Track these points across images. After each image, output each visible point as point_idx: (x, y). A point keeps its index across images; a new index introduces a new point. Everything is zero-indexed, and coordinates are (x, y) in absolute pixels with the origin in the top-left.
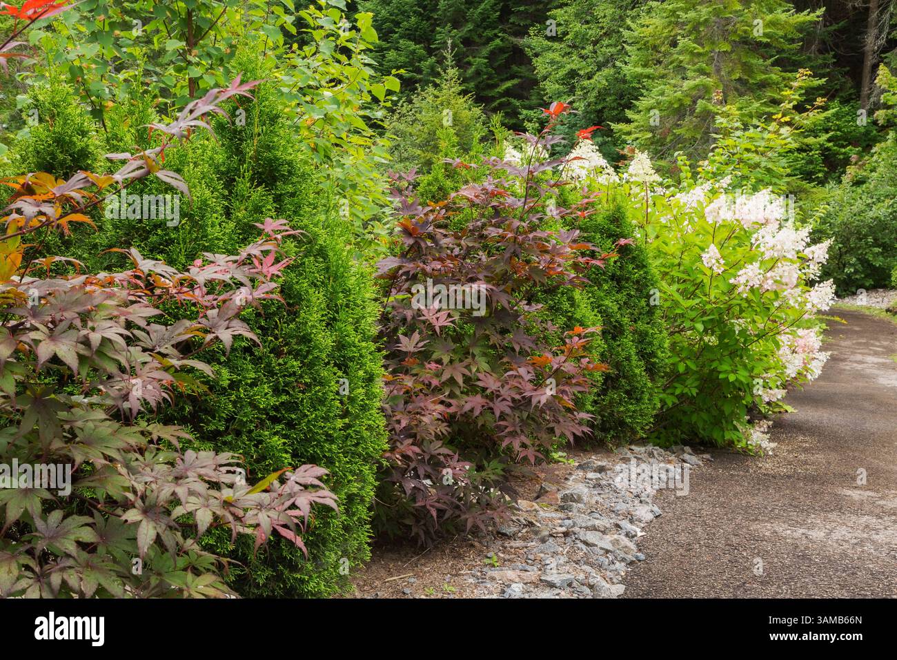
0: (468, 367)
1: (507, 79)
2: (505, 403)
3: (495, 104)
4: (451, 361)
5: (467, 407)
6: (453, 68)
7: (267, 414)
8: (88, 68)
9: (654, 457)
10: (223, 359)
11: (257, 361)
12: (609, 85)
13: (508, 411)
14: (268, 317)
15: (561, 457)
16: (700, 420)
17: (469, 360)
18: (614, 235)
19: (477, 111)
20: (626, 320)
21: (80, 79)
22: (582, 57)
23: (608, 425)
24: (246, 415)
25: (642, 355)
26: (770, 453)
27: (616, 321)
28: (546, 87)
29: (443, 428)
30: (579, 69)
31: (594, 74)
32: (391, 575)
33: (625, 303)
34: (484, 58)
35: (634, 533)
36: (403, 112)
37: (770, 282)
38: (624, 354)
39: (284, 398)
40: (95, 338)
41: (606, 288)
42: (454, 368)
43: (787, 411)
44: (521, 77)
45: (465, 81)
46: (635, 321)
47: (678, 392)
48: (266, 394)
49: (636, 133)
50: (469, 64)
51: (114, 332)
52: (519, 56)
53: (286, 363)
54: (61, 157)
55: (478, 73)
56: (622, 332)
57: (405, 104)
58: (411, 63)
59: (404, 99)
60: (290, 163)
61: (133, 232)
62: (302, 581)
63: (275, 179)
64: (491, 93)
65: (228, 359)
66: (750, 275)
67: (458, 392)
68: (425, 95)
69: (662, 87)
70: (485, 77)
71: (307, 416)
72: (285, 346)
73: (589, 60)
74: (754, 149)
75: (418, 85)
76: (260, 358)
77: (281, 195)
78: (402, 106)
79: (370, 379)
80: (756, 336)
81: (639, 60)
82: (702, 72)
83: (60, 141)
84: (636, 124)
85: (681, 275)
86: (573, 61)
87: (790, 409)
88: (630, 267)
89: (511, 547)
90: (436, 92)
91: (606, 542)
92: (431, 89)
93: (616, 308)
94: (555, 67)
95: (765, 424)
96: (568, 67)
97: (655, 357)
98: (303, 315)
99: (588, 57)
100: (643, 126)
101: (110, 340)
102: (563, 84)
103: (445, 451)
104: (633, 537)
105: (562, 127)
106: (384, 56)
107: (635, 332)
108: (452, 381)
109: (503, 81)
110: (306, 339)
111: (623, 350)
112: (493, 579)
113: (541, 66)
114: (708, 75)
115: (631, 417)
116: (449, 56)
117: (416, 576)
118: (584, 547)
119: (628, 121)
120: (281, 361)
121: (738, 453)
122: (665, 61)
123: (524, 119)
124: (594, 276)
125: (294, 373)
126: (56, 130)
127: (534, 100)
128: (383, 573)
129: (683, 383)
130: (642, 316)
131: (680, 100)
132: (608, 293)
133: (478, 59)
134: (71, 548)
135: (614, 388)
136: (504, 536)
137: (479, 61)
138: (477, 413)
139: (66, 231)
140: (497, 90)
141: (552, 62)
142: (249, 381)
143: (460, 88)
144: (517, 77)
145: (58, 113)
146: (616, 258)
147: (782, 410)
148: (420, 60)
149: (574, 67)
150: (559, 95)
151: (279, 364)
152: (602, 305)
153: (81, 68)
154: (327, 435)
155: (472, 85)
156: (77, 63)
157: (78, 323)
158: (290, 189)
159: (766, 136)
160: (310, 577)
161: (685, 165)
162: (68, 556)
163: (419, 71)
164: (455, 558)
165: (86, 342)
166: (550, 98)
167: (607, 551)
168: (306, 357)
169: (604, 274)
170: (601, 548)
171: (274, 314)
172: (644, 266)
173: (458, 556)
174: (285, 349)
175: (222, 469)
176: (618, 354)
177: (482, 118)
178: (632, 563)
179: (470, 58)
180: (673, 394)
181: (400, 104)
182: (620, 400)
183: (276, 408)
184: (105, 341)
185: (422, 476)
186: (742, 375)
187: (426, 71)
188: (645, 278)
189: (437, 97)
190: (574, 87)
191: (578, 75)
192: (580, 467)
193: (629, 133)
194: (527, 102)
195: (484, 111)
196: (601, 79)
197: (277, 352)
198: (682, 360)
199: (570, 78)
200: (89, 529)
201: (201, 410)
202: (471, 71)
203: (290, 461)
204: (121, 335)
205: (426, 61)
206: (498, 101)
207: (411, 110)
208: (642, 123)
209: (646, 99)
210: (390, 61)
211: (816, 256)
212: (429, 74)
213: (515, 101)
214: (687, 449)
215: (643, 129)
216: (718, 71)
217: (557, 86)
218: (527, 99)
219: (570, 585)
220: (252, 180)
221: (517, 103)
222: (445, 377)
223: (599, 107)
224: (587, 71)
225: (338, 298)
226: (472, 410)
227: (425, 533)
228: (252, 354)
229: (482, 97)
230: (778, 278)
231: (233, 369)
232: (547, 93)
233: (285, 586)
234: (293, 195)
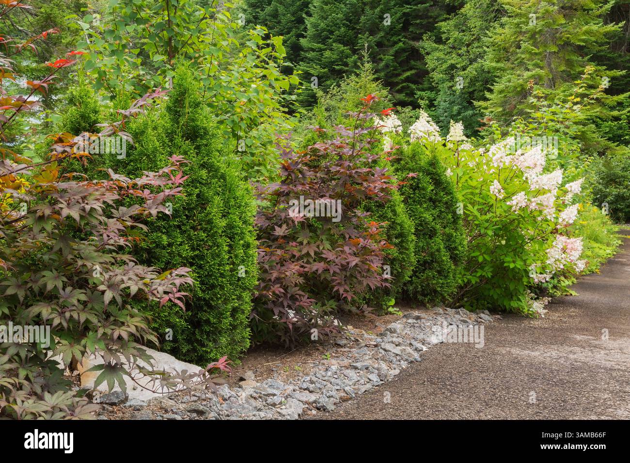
0: (318, 247)
1: (408, 70)
2: (337, 266)
3: (399, 87)
4: (309, 243)
5: (314, 268)
6: (368, 63)
7: (187, 260)
8: (109, 72)
9: (460, 314)
10: (164, 230)
11: (183, 232)
12: (478, 74)
13: (338, 271)
14: (190, 210)
15: (395, 311)
16: (495, 293)
17: (319, 242)
18: (432, 174)
19: (385, 92)
20: (438, 226)
21: (104, 78)
22: (459, 55)
23: (426, 292)
24: (176, 261)
25: (449, 249)
26: (543, 316)
27: (432, 227)
28: (434, 76)
29: (301, 280)
30: (457, 64)
31: (467, 67)
32: (268, 362)
33: (438, 216)
34: (391, 55)
35: (420, 349)
36: (334, 93)
37: (534, 204)
38: (435, 247)
39: (197, 252)
40: (88, 208)
41: (425, 206)
42: (310, 247)
43: (571, 295)
44: (417, 69)
45: (376, 72)
46: (445, 228)
47: (479, 274)
48: (187, 250)
49: (491, 108)
50: (381, 60)
51: (98, 206)
52: (416, 55)
53: (198, 234)
54: (84, 124)
55: (387, 66)
56: (435, 234)
57: (335, 88)
58: (341, 59)
59: (334, 84)
60: (205, 129)
61: (120, 164)
62: (207, 352)
63: (197, 137)
64: (396, 80)
65: (167, 231)
66: (519, 200)
67: (311, 261)
68: (350, 82)
69: (510, 76)
70: (392, 69)
71: (209, 262)
72: (199, 225)
73: (463, 57)
74: (556, 120)
75: (344, 74)
76: (185, 231)
77: (200, 145)
78: (333, 89)
79: (247, 246)
80: (529, 239)
81: (494, 58)
82: (537, 66)
83: (83, 117)
84: (491, 101)
85: (481, 201)
86: (453, 58)
87: (574, 293)
88: (442, 194)
89: (341, 351)
90: (357, 80)
91: (397, 350)
92: (353, 77)
93: (431, 219)
94: (440, 62)
95: (546, 300)
96: (449, 62)
97: (457, 250)
98: (208, 209)
99: (463, 55)
100: (496, 103)
101: (95, 209)
102: (446, 74)
103: (301, 292)
104: (420, 351)
105: (444, 104)
106: (322, 55)
107: (444, 234)
108: (308, 254)
109: (404, 71)
110: (210, 222)
111: (435, 245)
112: (323, 364)
113: (430, 62)
114: (542, 68)
115: (441, 287)
116: (366, 55)
117: (283, 363)
118: (383, 352)
119: (486, 99)
120: (196, 233)
121: (523, 316)
122: (512, 58)
123: (418, 98)
124: (417, 199)
125: (203, 240)
126: (81, 110)
127: (426, 85)
128: (263, 361)
129: (482, 268)
130: (449, 225)
131: (521, 85)
132: (427, 209)
133: (386, 56)
134: (75, 302)
135: (430, 269)
136: (339, 346)
137: (388, 58)
138: (320, 272)
139: (86, 163)
140: (400, 78)
141: (438, 59)
142: (178, 243)
143: (373, 77)
144: (414, 69)
145: (83, 101)
146: (432, 188)
147: (568, 294)
148: (347, 57)
149: (453, 62)
150: (443, 81)
151: (195, 235)
152: (422, 217)
153: (104, 72)
154: (221, 274)
155: (382, 74)
156: (103, 69)
157: (81, 201)
158: (204, 142)
159: (564, 111)
160: (212, 350)
161: (497, 130)
162: (74, 305)
163: (346, 65)
164: (307, 355)
165: (84, 210)
166: (436, 83)
167: (397, 355)
168: (209, 231)
169: (424, 197)
170: (394, 353)
171: (193, 208)
172: (451, 193)
173: (309, 354)
174: (199, 227)
175: (148, 273)
176: (432, 248)
177: (389, 97)
178: (412, 362)
179: (382, 56)
180: (475, 276)
181: (332, 88)
182: (433, 276)
183: (193, 258)
184: (92, 209)
185: (285, 306)
186: (519, 264)
187: (351, 64)
188: (451, 201)
189: (358, 83)
190: (453, 76)
191: (457, 68)
192: (405, 316)
193: (486, 108)
194: (420, 86)
195: (390, 92)
196: (472, 71)
197: (194, 228)
198: (482, 254)
199: (450, 70)
200: (84, 295)
201: (153, 257)
202: (382, 64)
203: (199, 285)
204: (100, 207)
205: (351, 58)
206: (401, 85)
207: (339, 92)
208: (495, 101)
209: (498, 84)
210: (326, 58)
211: (573, 189)
212: (353, 67)
213: (413, 85)
214: (487, 312)
215: (495, 105)
216: (549, 65)
217: (441, 75)
218: (421, 84)
219: (367, 368)
220: (182, 137)
221: (413, 86)
222: (304, 252)
223: (471, 90)
224: (462, 65)
225: (230, 201)
226: (317, 270)
227: (289, 340)
228: (180, 229)
229: (390, 82)
230: (539, 202)
231: (169, 236)
232: (434, 81)
233: (198, 355)
234: (206, 145)
